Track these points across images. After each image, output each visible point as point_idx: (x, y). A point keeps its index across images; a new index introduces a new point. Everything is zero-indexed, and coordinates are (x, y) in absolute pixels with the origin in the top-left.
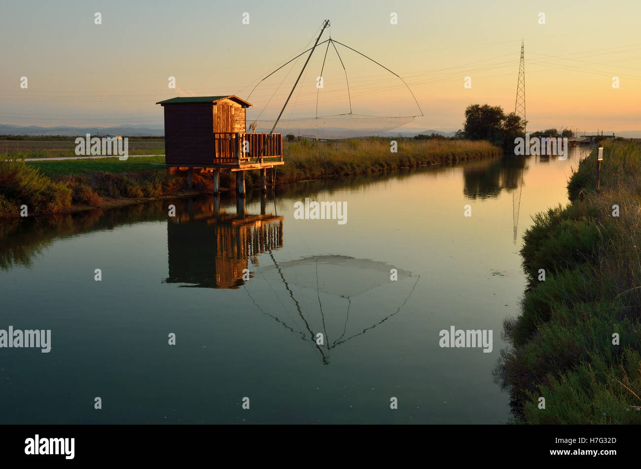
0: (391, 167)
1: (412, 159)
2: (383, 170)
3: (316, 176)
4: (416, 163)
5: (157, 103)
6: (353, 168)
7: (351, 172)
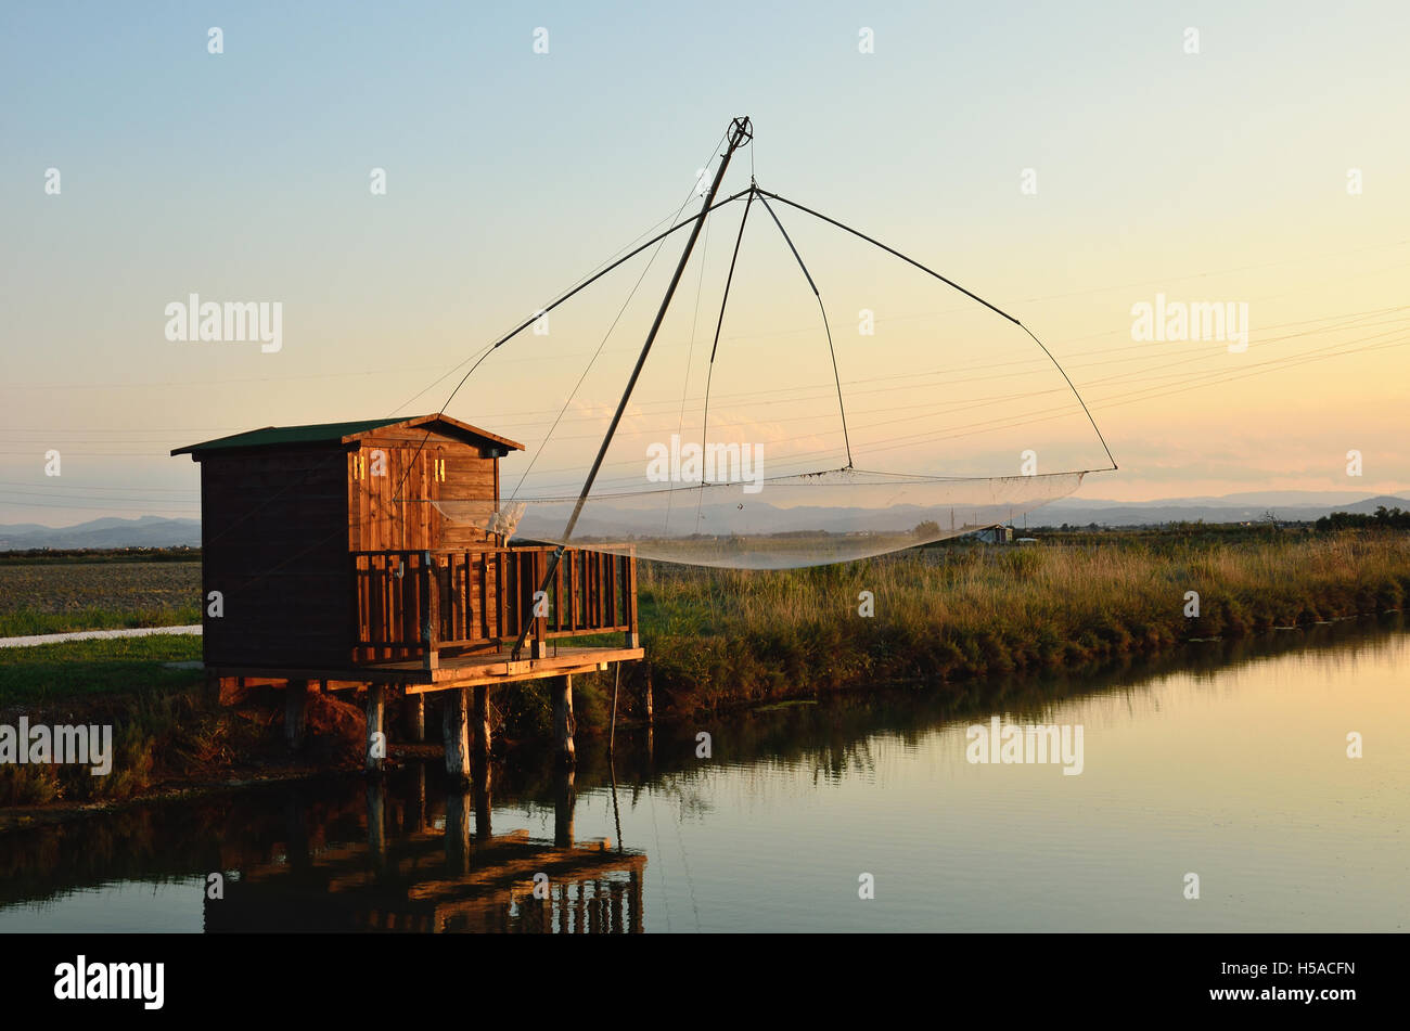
0: (1146, 639)
1: (1237, 607)
2: (1113, 651)
3: (837, 683)
4: (1252, 621)
5: (174, 453)
6: (988, 650)
7: (978, 663)
